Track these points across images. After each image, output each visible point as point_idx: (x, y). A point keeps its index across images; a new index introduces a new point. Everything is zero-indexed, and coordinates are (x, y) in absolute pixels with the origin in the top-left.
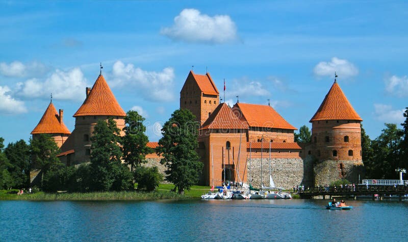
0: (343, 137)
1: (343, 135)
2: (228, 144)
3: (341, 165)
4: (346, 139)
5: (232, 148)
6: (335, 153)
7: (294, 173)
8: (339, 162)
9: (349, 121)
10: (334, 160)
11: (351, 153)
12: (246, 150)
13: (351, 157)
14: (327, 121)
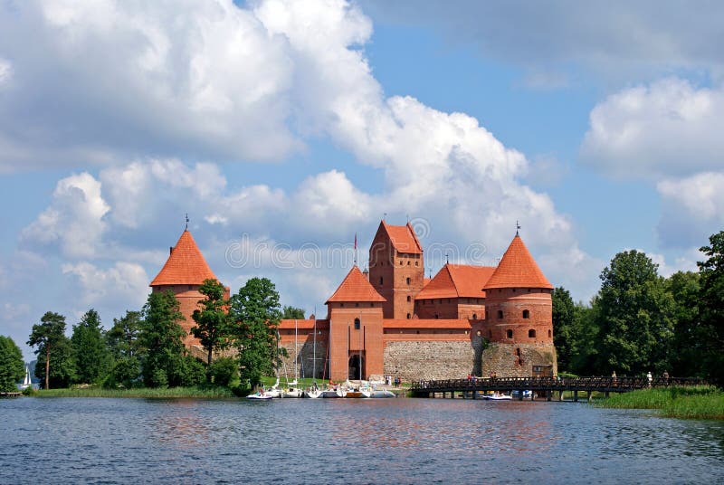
0: (521, 312)
1: (520, 308)
2: (357, 322)
3: (518, 350)
4: (526, 314)
5: (362, 328)
6: (510, 334)
7: (456, 361)
8: (515, 346)
9: (529, 290)
10: (508, 343)
11: (532, 334)
12: (382, 331)
13: (533, 339)
14: (500, 289)
